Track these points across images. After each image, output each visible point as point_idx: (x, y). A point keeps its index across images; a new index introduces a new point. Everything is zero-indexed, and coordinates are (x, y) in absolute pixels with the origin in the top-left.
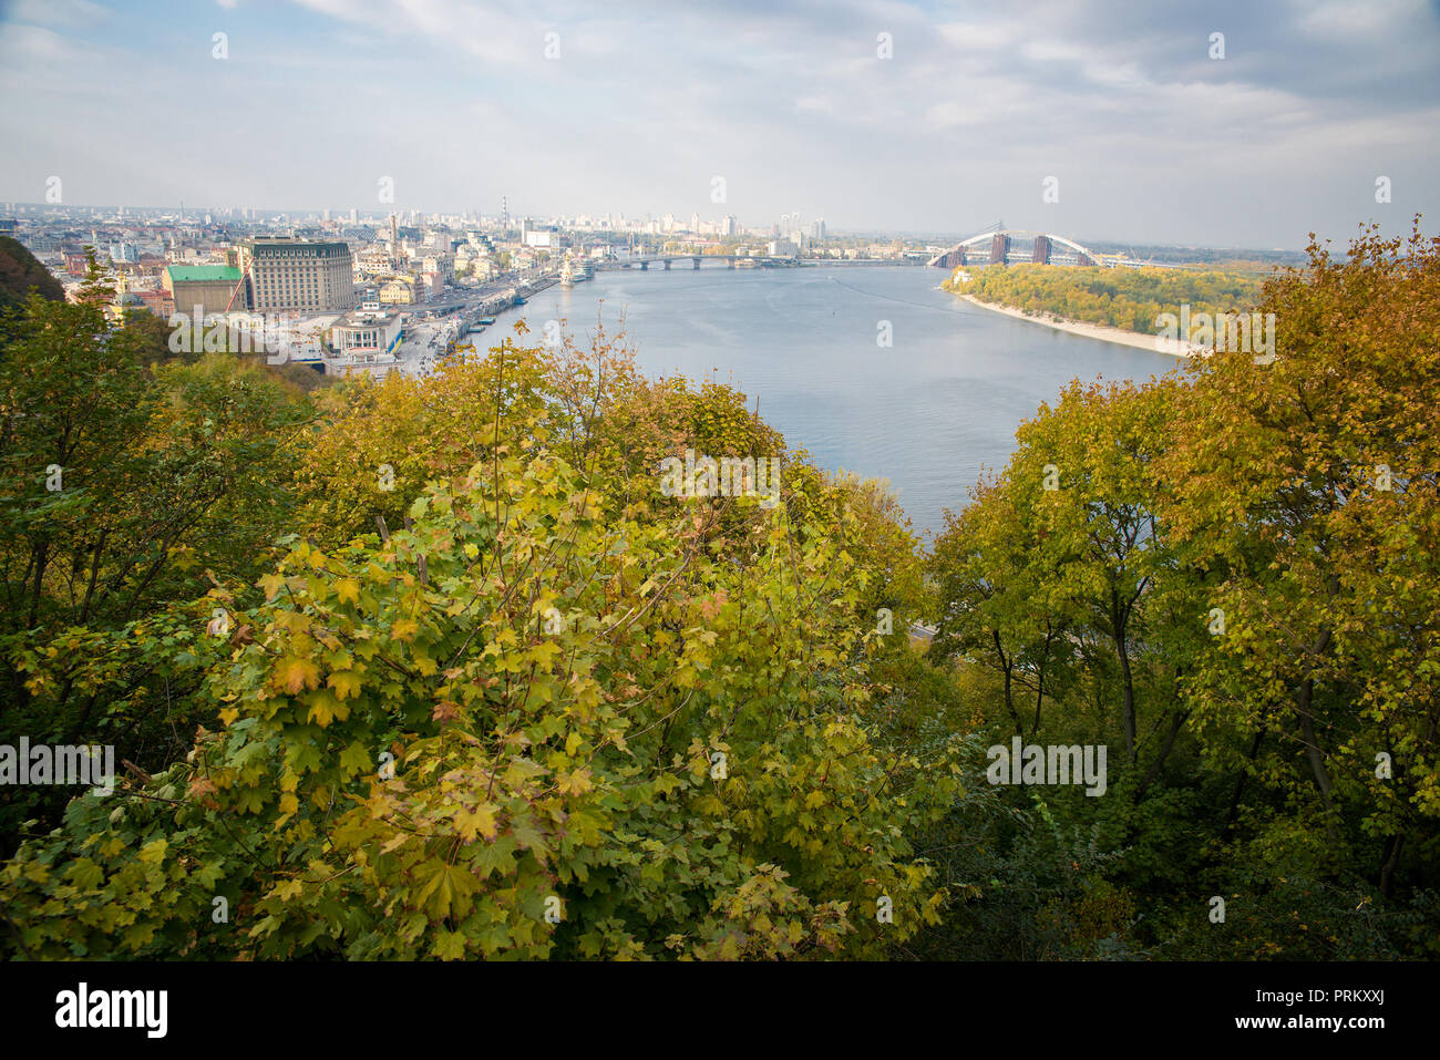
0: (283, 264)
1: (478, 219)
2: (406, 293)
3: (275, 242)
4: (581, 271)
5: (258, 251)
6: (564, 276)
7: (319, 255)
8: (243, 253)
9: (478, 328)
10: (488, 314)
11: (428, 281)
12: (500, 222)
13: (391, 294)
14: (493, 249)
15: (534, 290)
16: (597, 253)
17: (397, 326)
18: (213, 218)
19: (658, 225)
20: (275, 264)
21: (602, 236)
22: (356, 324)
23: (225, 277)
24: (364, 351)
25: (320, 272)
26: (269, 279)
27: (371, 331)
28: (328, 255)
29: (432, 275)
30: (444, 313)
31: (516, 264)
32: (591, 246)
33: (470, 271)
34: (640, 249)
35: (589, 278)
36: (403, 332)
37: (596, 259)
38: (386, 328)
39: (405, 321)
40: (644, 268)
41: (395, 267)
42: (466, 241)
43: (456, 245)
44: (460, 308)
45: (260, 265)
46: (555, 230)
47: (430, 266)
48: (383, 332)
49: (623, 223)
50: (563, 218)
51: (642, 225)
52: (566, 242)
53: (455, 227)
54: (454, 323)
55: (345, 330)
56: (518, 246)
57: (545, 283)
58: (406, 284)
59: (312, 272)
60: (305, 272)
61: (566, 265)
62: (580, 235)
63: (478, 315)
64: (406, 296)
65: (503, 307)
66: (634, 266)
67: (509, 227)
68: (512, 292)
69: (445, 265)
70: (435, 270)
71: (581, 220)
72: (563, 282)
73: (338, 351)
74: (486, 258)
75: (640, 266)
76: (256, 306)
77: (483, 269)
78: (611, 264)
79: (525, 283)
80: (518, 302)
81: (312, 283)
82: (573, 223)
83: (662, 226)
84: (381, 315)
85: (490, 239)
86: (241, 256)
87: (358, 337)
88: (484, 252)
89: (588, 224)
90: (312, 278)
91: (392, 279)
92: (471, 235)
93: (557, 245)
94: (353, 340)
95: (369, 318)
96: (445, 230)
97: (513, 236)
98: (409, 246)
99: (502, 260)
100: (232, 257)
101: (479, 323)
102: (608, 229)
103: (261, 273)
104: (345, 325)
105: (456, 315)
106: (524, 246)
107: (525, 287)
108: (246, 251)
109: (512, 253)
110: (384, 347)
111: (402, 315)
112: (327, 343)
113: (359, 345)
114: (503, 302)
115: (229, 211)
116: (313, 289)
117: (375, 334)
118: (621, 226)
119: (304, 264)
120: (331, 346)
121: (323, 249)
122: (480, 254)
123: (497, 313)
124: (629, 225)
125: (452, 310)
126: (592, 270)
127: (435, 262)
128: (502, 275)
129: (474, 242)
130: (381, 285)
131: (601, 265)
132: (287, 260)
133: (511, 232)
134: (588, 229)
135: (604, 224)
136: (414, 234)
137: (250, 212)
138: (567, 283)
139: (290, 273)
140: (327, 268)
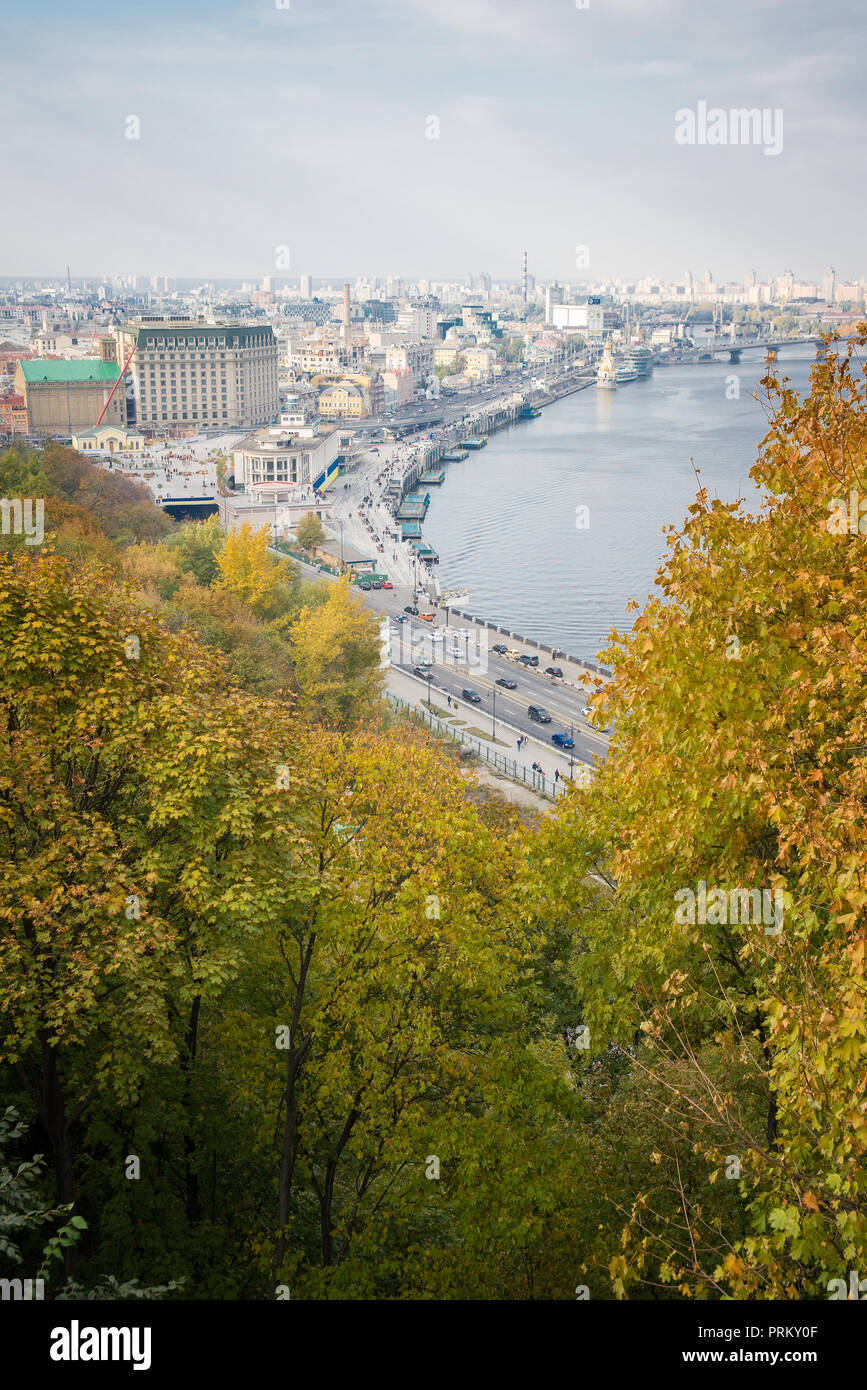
0: (177, 358)
1: (488, 288)
2: (357, 400)
3: (167, 325)
4: (630, 367)
5: (143, 339)
6: (601, 374)
7: (230, 344)
8: (124, 341)
9: (458, 454)
10: (476, 431)
11: (391, 382)
12: (518, 291)
13: (336, 401)
14: (498, 333)
15: (552, 398)
16: (662, 337)
17: (332, 451)
18: (108, 291)
19: (767, 291)
20: (167, 358)
21: (676, 311)
22: (267, 446)
23: (97, 377)
24: (276, 486)
25: (229, 368)
26: (158, 379)
27: (288, 457)
28: (242, 344)
29: (398, 374)
30: (410, 431)
31: (531, 355)
32: (655, 326)
33: (459, 366)
34: (731, 329)
35: (643, 376)
36: (341, 459)
37: (657, 348)
38: (310, 453)
39: (345, 442)
40: (735, 361)
41: (344, 362)
42: (459, 322)
43: (445, 327)
44: (434, 423)
45: (147, 358)
46: (597, 301)
47: (397, 360)
48: (306, 459)
49: (711, 287)
50: (618, 283)
51: (743, 291)
52: (614, 322)
53: (448, 298)
54: (423, 445)
55: (251, 455)
56: (539, 328)
57: (573, 384)
58: (359, 387)
59: (218, 369)
60: (208, 369)
61: (607, 356)
62: (639, 310)
63: (458, 434)
64: (356, 406)
65: (500, 423)
66: (718, 356)
67: (531, 298)
68: (517, 399)
69: (419, 359)
70: (404, 365)
71: (644, 286)
72: (600, 384)
73: (242, 486)
74: (485, 346)
75: (728, 357)
76: (139, 417)
77: (479, 364)
78: (682, 354)
79: (539, 384)
80: (525, 414)
81: (219, 386)
82: (631, 290)
83: (774, 290)
84: (306, 434)
85: (495, 317)
86: (120, 346)
87: (270, 466)
88: (485, 336)
89: (655, 290)
90: (219, 379)
91: (338, 380)
92: (467, 311)
93: (598, 326)
94: (262, 471)
95: (286, 438)
96: (434, 304)
97: (534, 312)
98: (373, 330)
99: (511, 350)
100: (109, 346)
101: (461, 447)
102: (686, 298)
103: (147, 371)
104: (251, 449)
105: (423, 435)
106: (547, 328)
107: (539, 392)
108: (128, 338)
109: (527, 339)
110: (307, 481)
111: (341, 434)
112: (227, 476)
113: (271, 478)
114: (501, 415)
115: (132, 281)
116: (219, 394)
117: (294, 462)
118: (707, 296)
119: (208, 357)
120: (232, 479)
121: (235, 336)
122: (479, 341)
123: (491, 432)
124: (721, 291)
125: (422, 427)
126: (646, 365)
127: (403, 353)
128: (508, 373)
129: (471, 323)
130: (322, 389)
131: (664, 356)
132: (185, 353)
133: (533, 307)
134: (654, 300)
135: (681, 290)
136: (382, 312)
137: (160, 281)
138: (606, 385)
139: (188, 370)
140: (240, 363)
